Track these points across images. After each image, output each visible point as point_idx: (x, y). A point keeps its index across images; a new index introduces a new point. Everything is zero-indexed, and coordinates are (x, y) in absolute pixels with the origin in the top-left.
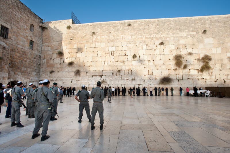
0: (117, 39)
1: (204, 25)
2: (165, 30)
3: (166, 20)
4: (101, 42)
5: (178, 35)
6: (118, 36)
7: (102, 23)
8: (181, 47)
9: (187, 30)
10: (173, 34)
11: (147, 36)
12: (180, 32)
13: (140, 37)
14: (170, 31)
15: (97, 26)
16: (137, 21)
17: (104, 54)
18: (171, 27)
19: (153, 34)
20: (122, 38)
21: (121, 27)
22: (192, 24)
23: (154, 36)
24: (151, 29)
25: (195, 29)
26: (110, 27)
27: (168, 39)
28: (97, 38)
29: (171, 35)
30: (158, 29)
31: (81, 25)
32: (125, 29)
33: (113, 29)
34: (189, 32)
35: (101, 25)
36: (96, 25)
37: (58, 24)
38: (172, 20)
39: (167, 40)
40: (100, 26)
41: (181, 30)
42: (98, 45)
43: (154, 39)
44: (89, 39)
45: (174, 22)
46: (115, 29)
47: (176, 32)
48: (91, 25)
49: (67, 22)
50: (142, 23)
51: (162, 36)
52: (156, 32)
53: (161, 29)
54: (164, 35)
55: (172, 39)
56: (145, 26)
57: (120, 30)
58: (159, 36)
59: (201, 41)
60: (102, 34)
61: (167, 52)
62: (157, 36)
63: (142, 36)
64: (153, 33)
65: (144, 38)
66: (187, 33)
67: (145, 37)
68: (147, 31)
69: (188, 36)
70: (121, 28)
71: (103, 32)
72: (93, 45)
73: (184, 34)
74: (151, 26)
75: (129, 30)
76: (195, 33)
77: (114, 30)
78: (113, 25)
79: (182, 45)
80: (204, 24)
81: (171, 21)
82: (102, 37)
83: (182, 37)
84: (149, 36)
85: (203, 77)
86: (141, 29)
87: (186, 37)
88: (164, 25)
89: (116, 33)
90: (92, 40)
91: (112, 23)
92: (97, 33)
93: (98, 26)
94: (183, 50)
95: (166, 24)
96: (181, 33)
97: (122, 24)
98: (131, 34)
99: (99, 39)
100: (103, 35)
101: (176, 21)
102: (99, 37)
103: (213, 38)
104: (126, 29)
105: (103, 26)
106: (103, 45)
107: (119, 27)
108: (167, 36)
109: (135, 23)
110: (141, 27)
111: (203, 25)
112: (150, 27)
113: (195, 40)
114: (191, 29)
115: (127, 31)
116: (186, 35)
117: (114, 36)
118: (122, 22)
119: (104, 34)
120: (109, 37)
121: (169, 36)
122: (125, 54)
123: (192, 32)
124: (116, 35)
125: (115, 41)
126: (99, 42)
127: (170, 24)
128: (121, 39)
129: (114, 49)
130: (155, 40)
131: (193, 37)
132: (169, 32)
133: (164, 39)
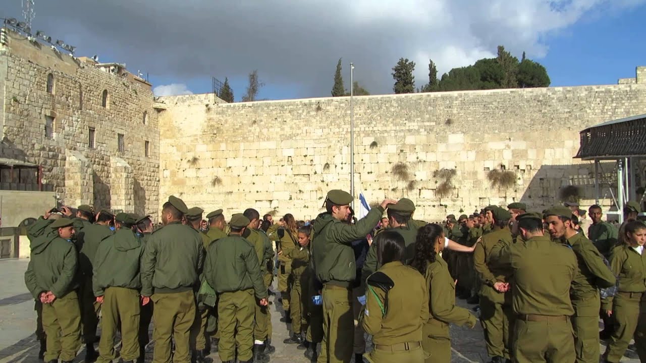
0: (298, 135)
1: (450, 109)
2: (381, 118)
3: (385, 98)
4: (268, 139)
5: (404, 128)
6: (299, 128)
7: (270, 103)
8: (407, 150)
9: (419, 119)
10: (396, 125)
12: (407, 122)
13: (337, 130)
14: (391, 120)
15: (260, 108)
16: (332, 100)
17: (274, 162)
18: (391, 111)
19: (360, 126)
20: (306, 133)
21: (303, 111)
22: (429, 108)
23: (362, 129)
25: (433, 116)
26: (284, 112)
27: (386, 135)
28: (261, 131)
29: (391, 127)
30: (369, 117)
31: (232, 106)
32: (310, 116)
33: (289, 114)
34: (423, 122)
35: (268, 106)
36: (259, 106)
37: (188, 101)
38: (394, 100)
39: (383, 137)
40: (265, 108)
41: (409, 119)
42: (264, 145)
43: (362, 135)
44: (248, 134)
45: (397, 102)
46: (293, 115)
47: (401, 122)
48: (250, 107)
49: (205, 99)
50: (342, 105)
51: (375, 129)
52: (365, 121)
53: (375, 116)
54: (379, 127)
55: (393, 135)
56: (346, 111)
57: (302, 116)
58: (371, 129)
59: (444, 139)
60: (270, 125)
61: (382, 158)
62: (367, 129)
63: (341, 130)
64: (359, 123)
65: (344, 133)
66: (419, 124)
67: (345, 130)
69: (421, 130)
70: (304, 114)
71: (272, 120)
72: (255, 146)
73: (414, 125)
74: (357, 110)
75: (318, 118)
76: (434, 124)
77: (291, 116)
78: (290, 107)
79: (409, 147)
80: (450, 107)
81: (393, 102)
82: (270, 130)
83: (409, 131)
84: (354, 129)
85: (442, 203)
86: (338, 115)
87: (418, 131)
88: (380, 108)
89: (295, 123)
90: (253, 135)
91: (288, 103)
92: (262, 123)
93: (263, 109)
94: (410, 154)
95: (384, 108)
96: (410, 124)
97: (305, 105)
98: (322, 125)
99: (265, 134)
100: (272, 125)
101: (401, 100)
102: (265, 131)
103: (463, 132)
104: (312, 116)
105: (271, 108)
106: (271, 145)
107: (300, 111)
108: (385, 128)
109: (329, 103)
110: (340, 112)
111: (447, 109)
112: (355, 112)
113: (433, 136)
114: (428, 116)
115: (315, 120)
116: (416, 128)
117: (291, 128)
118: (306, 101)
119: (273, 124)
120: (283, 129)
121: (388, 129)
122: (312, 161)
123: (428, 122)
124: (294, 126)
125: (294, 138)
126: (266, 139)
127: (392, 106)
128: (305, 135)
129: (291, 152)
130: (364, 137)
131: (430, 130)
132: (387, 121)
133: (378, 134)
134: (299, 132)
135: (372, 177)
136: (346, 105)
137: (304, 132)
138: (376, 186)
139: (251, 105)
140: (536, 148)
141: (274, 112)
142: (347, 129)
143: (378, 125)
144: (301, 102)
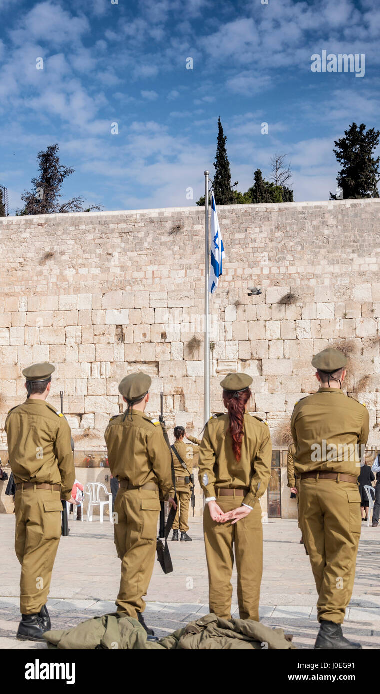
0: (136, 281)
2: (302, 248)
3: (310, 207)
4: (77, 290)
6: (139, 268)
7: (80, 218)
8: (354, 313)
10: (332, 262)
11: (239, 272)
12: (355, 255)
14: (323, 251)
15: (61, 228)
17: (88, 336)
18: (322, 234)
19: (261, 264)
20: (153, 278)
21: (147, 234)
23: (266, 271)
24: (256, 244)
26: (109, 235)
27: (313, 282)
28: (61, 273)
29: (323, 267)
30: (279, 245)
32: (161, 243)
33: (119, 240)
35: (76, 223)
36: (59, 224)
38: (329, 211)
39: (308, 287)
40: (72, 229)
41: (360, 250)
42: (68, 300)
43: (265, 282)
44: (35, 278)
45: (335, 217)
46: (127, 242)
47: (344, 256)
48: (41, 225)
50: (223, 221)
51: (292, 270)
52: (271, 254)
53: (291, 244)
54: (299, 268)
55: (327, 282)
56: (232, 233)
57: (146, 245)
58: (283, 270)
60: (80, 261)
61: (305, 330)
62: (275, 270)
64: (259, 259)
65: (229, 278)
67: (231, 272)
68: (242, 251)
70: (150, 239)
71: (85, 251)
72: (50, 302)
73: (370, 263)
74: (254, 231)
75: (176, 248)
77: (123, 245)
79: (359, 306)
81: (326, 216)
82: (83, 271)
83: (360, 274)
84: (248, 271)
88: (302, 228)
89: (130, 258)
90: (45, 282)
91: (117, 217)
92: (64, 257)
93: (68, 229)
94: (362, 322)
95: (308, 226)
96: (362, 260)
97: (152, 221)
98: (184, 261)
99: (71, 280)
100: (85, 262)
102: (70, 272)
104: (165, 243)
105: (83, 227)
106: (84, 301)
107: (142, 235)
108: (310, 269)
109: (200, 218)
112: (252, 236)
115: (170, 252)
116: (375, 268)
117: (123, 267)
118: (153, 212)
119: (87, 259)
120: (105, 270)
121: (318, 270)
122: (164, 335)
124: (129, 263)
125: (128, 288)
126: (71, 290)
127: (324, 223)
128: (150, 281)
129: (122, 318)
130: (269, 286)
132: (316, 254)
133: (298, 281)
134: (139, 275)
136: (233, 221)
137: (149, 275)
139: (43, 222)
141: (90, 236)
142: (235, 270)
143: (296, 262)
144: (142, 215)
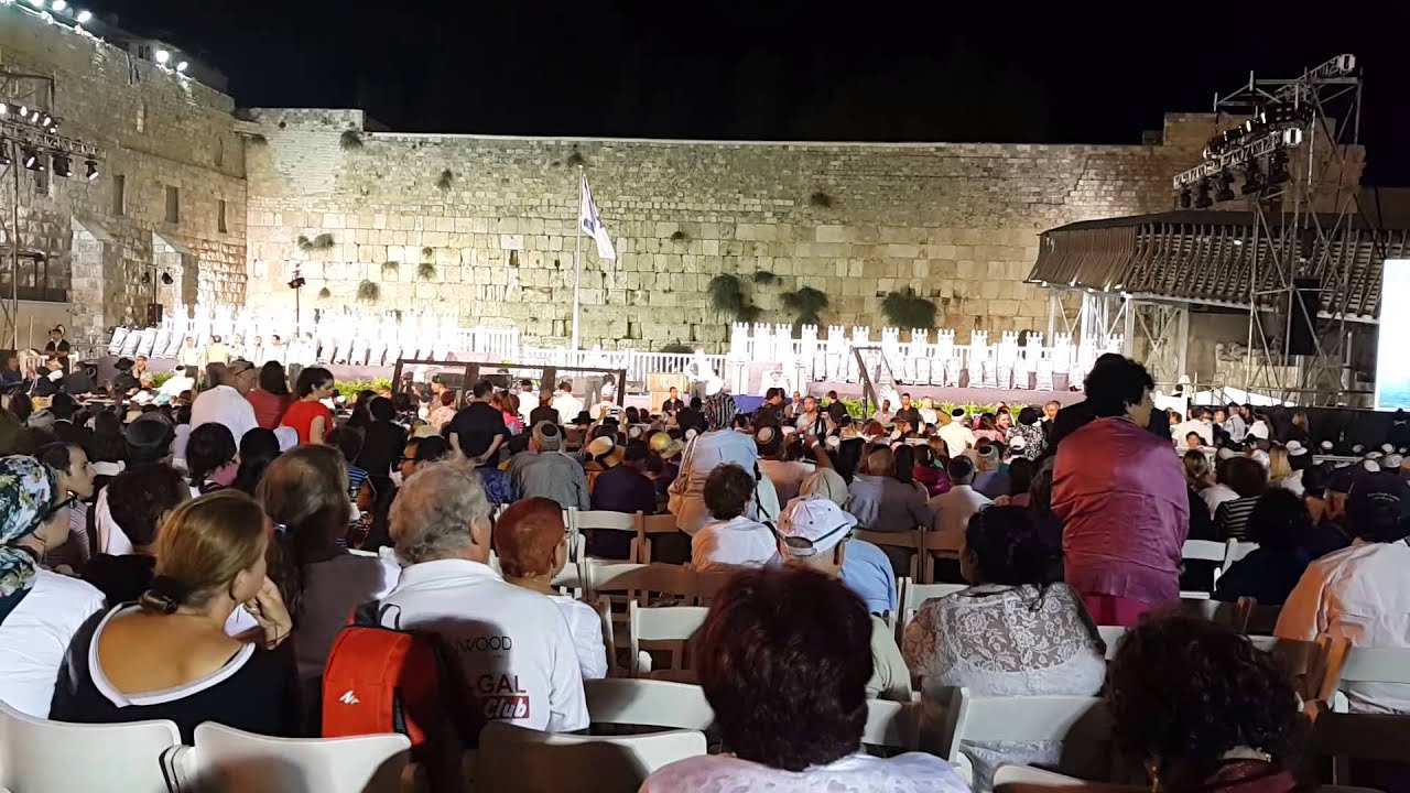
0: (532, 208)
1: (823, 177)
2: (692, 186)
3: (702, 146)
4: (473, 214)
5: (734, 208)
6: (535, 196)
7: (477, 140)
8: (738, 251)
9: (765, 192)
10: (720, 201)
11: (632, 205)
12: (741, 196)
13: (609, 204)
14: (712, 190)
15: (458, 149)
16: (601, 144)
17: (483, 259)
18: (712, 173)
19: (653, 199)
20: (549, 206)
21: (544, 161)
22: (785, 171)
23: (657, 206)
24: (649, 179)
25: (791, 188)
26: (506, 160)
27: (700, 219)
28: (458, 196)
29: (711, 204)
30: (671, 182)
31: (400, 140)
32: (558, 173)
33: (516, 166)
34: (772, 198)
35: (473, 145)
36: (456, 145)
37: (306, 122)
38: (720, 151)
39: (696, 223)
40: (468, 151)
41: (745, 192)
42: (463, 223)
43: (656, 217)
44: (431, 198)
45: (725, 156)
46: (524, 169)
47: (731, 195)
48: (436, 144)
49: (343, 120)
50: (619, 154)
51: (682, 206)
52: (663, 190)
53: (682, 181)
54: (690, 204)
55: (714, 220)
56: (626, 166)
57: (542, 172)
58: (673, 206)
59: (806, 235)
60: (477, 184)
61: (691, 265)
62: (665, 206)
63: (616, 204)
64: (651, 194)
65: (621, 211)
66: (764, 202)
67: (624, 205)
68: (634, 185)
69: (767, 214)
70: (546, 167)
71: (482, 175)
72: (446, 224)
73: (754, 204)
74: (647, 166)
75: (572, 178)
76: (791, 203)
77: (520, 171)
78: (519, 151)
79: (742, 245)
80: (823, 172)
81: (717, 155)
82: (480, 194)
83: (745, 214)
84: (640, 205)
86: (612, 174)
87: (760, 217)
88: (693, 166)
89: (527, 185)
90: (441, 203)
91: (512, 142)
92: (462, 179)
93: (464, 151)
94: (743, 259)
95: (699, 165)
96: (747, 201)
97: (548, 149)
99: (467, 202)
100: (481, 186)
101: (732, 150)
102: (466, 195)
103: (844, 223)
104: (561, 173)
105: (480, 150)
106: (479, 225)
107: (538, 162)
108: (699, 207)
109: (595, 150)
110: (615, 169)
111: (818, 177)
112: (645, 171)
113: (787, 227)
114: (781, 187)
115: (566, 182)
116: (759, 209)
117: (519, 194)
118: (550, 140)
119: (483, 183)
120: (502, 195)
121: (706, 208)
122: (557, 263)
123: (781, 198)
124: (525, 190)
125: (524, 214)
126: (468, 214)
127: (714, 163)
128: (545, 209)
129: (518, 243)
130: (660, 221)
131: (782, 216)
132: (705, 192)
133: (686, 218)
134: (536, 202)
135: (671, 300)
136: (628, 156)
137: (545, 202)
138: (678, 317)
139: (439, 141)
140: (973, 260)
141: (486, 160)
142: (628, 204)
143: (686, 199)
144: (539, 142)
